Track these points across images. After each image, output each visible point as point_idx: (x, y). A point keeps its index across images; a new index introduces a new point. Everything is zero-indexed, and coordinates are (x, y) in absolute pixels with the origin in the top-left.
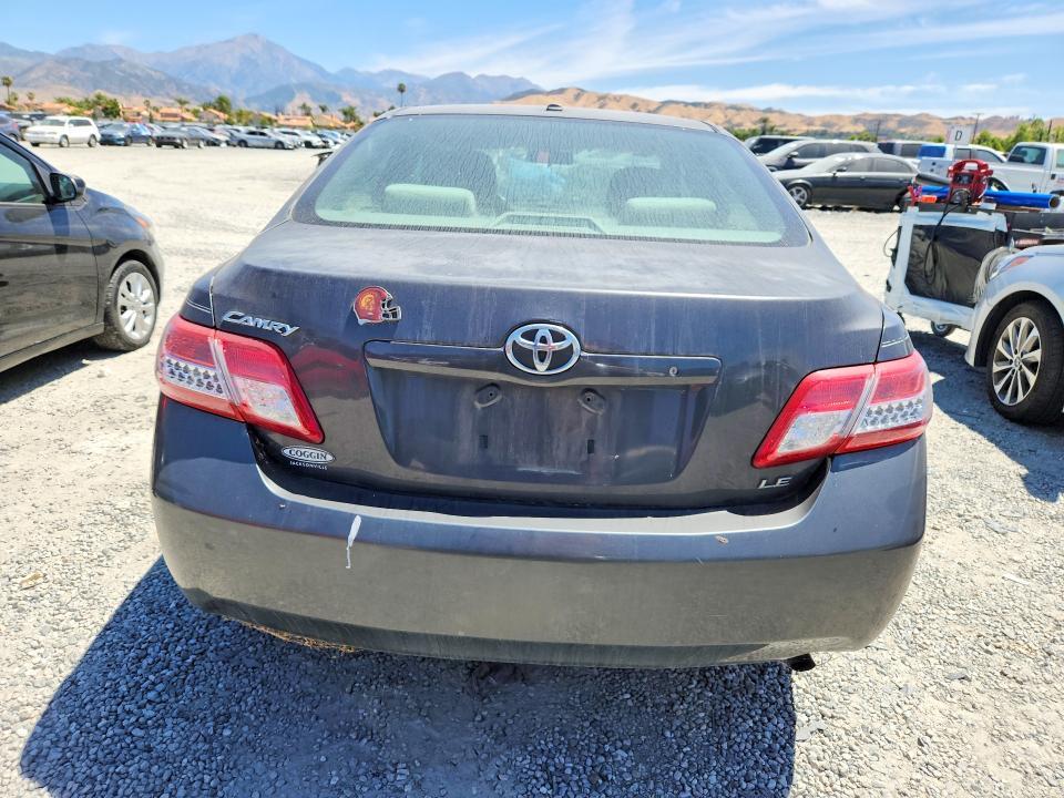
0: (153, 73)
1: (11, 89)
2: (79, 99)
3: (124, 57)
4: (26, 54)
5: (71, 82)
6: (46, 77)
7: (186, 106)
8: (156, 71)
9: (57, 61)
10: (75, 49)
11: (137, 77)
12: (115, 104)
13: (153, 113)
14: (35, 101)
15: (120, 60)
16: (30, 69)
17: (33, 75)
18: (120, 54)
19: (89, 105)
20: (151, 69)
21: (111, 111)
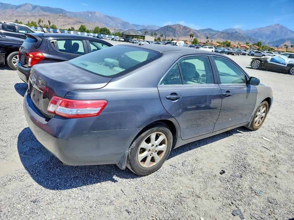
0: (244, 36)
1: (208, 39)
2: (222, 42)
3: (238, 31)
4: (215, 31)
5: (223, 38)
6: (218, 36)
7: (248, 44)
8: (245, 35)
9: (221, 33)
10: (227, 30)
11: (239, 36)
12: (230, 43)
13: (239, 46)
14: (212, 42)
15: (237, 32)
16: (215, 35)
17: (215, 36)
18: (237, 31)
19: (224, 43)
20: (244, 34)
21: (228, 45)
